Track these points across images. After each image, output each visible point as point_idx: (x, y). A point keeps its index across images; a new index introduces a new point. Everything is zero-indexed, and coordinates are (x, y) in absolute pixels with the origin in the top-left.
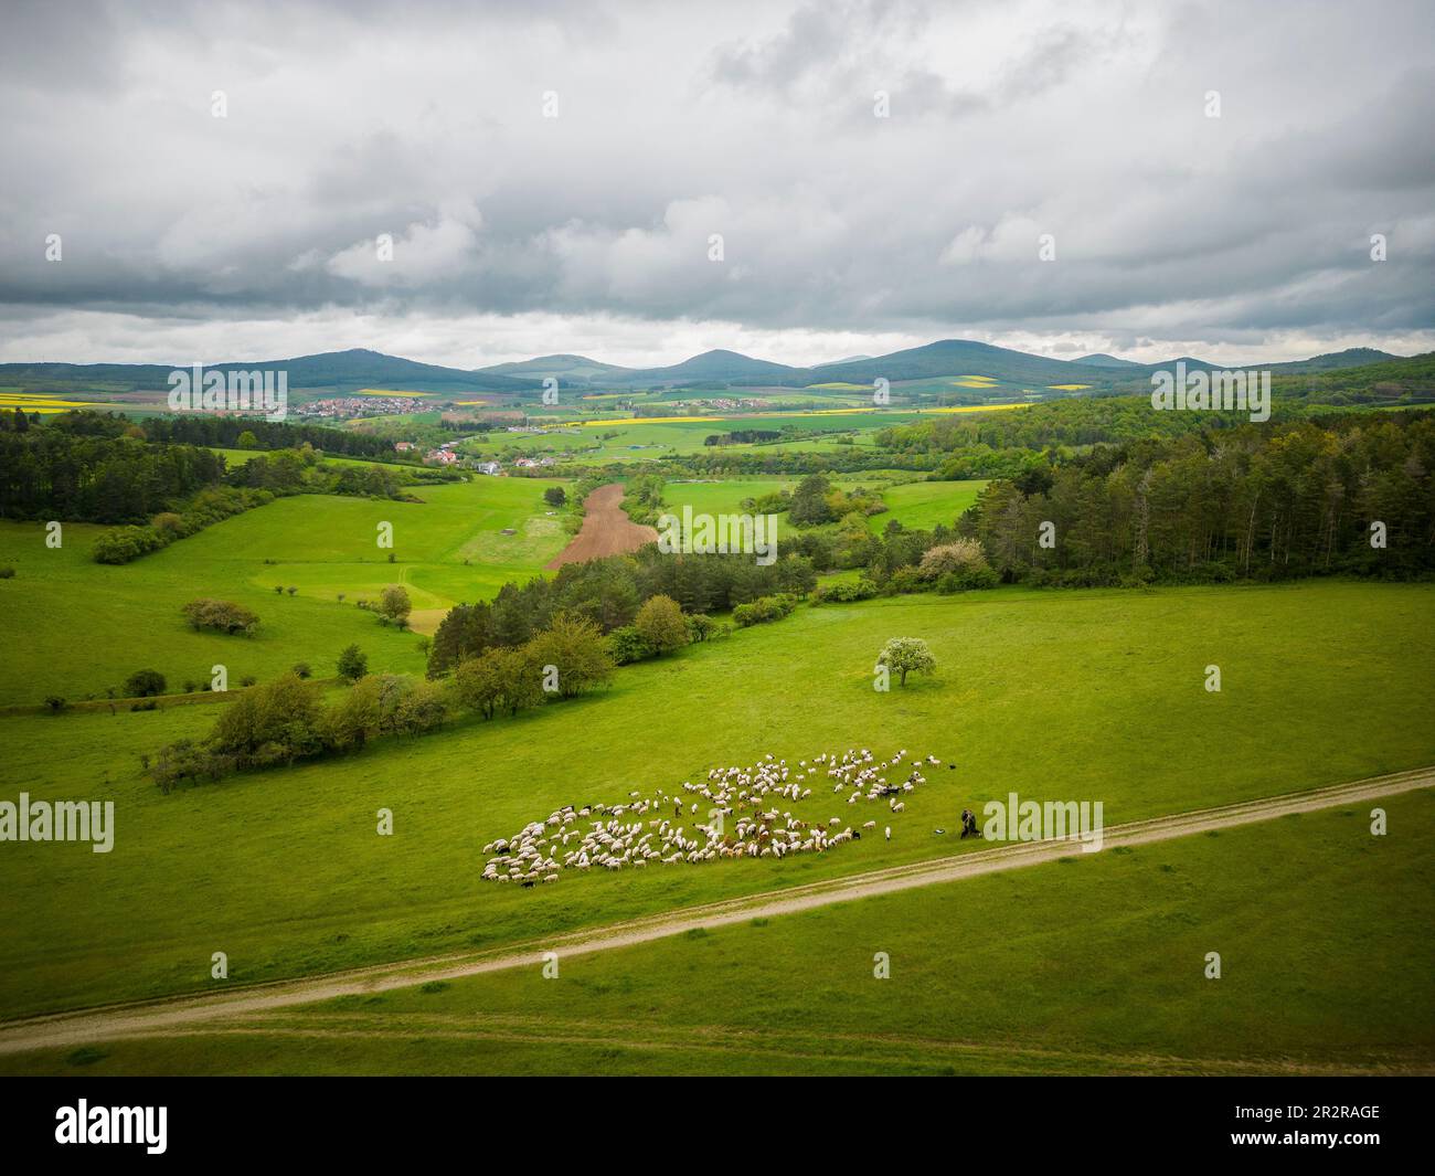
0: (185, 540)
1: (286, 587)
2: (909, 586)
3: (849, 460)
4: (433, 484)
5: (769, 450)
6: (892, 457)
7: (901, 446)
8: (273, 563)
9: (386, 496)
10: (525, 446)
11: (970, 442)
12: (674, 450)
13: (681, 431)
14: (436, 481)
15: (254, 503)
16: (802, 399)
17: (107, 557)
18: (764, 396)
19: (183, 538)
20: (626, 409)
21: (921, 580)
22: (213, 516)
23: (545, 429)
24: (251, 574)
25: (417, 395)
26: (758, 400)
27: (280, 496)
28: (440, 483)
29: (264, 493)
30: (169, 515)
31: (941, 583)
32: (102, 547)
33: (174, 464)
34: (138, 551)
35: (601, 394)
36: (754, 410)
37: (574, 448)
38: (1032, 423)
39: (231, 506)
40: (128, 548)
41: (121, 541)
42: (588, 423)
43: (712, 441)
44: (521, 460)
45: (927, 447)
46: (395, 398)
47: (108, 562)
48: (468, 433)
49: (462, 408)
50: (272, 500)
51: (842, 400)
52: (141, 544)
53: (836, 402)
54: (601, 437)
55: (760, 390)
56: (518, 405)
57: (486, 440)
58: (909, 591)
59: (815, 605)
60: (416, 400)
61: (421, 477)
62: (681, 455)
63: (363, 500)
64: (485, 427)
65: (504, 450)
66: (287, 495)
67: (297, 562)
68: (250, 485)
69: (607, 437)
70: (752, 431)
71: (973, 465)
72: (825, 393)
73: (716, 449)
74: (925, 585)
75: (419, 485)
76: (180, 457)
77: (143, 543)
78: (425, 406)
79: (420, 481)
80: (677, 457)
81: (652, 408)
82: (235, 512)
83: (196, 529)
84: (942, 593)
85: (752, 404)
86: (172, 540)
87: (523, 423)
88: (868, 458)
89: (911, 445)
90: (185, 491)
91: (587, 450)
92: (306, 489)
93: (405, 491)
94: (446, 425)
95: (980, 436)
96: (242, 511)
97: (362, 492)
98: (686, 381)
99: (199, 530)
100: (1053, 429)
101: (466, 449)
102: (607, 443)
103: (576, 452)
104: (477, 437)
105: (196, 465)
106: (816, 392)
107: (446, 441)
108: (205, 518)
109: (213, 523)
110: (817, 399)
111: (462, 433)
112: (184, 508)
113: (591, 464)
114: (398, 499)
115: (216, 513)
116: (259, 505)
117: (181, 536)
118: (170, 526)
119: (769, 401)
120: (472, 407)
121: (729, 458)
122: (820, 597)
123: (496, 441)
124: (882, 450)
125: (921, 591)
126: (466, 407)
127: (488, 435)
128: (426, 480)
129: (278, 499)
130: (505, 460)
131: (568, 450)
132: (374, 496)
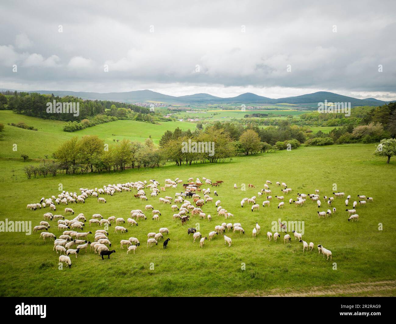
0: (90, 128)
1: (116, 140)
2: (348, 141)
3: (292, 122)
4: (164, 121)
5: (265, 119)
6: (306, 122)
7: (309, 118)
8: (115, 135)
9: (150, 122)
10: (191, 116)
11: (333, 118)
12: (235, 118)
13: (237, 114)
14: (165, 120)
15: (112, 120)
16: (274, 107)
17: (67, 129)
18: (262, 106)
19: (90, 127)
20: (220, 108)
21: (353, 139)
22: (99, 122)
23: (196, 112)
24: (108, 137)
25: (161, 103)
26: (260, 107)
27: (120, 119)
28: (166, 121)
29: (115, 118)
30: (86, 120)
31: (364, 139)
32: (66, 126)
33: (90, 107)
34: (76, 129)
35: (213, 104)
36: (259, 109)
37: (205, 117)
38: (355, 113)
39: (105, 120)
40: (73, 127)
41: (71, 125)
42: (209, 111)
43: (247, 116)
44: (189, 119)
45: (318, 119)
46: (156, 103)
47: (67, 131)
48: (175, 112)
49: (174, 106)
50: (117, 120)
51: (286, 108)
52: (77, 127)
53: (284, 108)
54: (213, 114)
55: (261, 104)
56: (189, 106)
57: (180, 114)
58: (348, 143)
59: (307, 146)
60: (161, 104)
61: (161, 119)
62: (237, 119)
63: (143, 122)
64: (180, 111)
65: (185, 116)
66: (122, 119)
67: (122, 136)
68: (111, 116)
69: (215, 114)
70: (259, 114)
71: (338, 122)
72: (281, 106)
73: (248, 118)
74: (355, 140)
75: (160, 121)
76: (92, 105)
77: (78, 127)
78: (164, 105)
79: (161, 120)
80: (236, 119)
81: (228, 108)
82: (106, 122)
83: (94, 125)
84: (365, 142)
85: (258, 108)
86: (87, 127)
87: (190, 110)
88: (298, 122)
89: (313, 118)
90: (92, 115)
91: (208, 118)
92: (127, 118)
93: (156, 122)
94: (169, 109)
95: (336, 116)
96: (108, 122)
97: (143, 120)
98: (238, 101)
99: (95, 125)
100: (362, 115)
101: (174, 116)
102: (214, 116)
103: (205, 118)
104: (177, 113)
105: (96, 108)
106: (279, 105)
107: (168, 113)
108: (97, 122)
109: (99, 124)
110: (279, 107)
111: (173, 112)
112: (91, 119)
113: (210, 121)
114: (154, 123)
115: (100, 121)
116: (113, 121)
117: (89, 126)
118: (86, 123)
119: (263, 107)
120: (176, 106)
121: (252, 120)
122: (309, 143)
123: (183, 114)
124: (303, 119)
125: (353, 143)
126: (175, 106)
127: (180, 113)
128: (162, 120)
129: (119, 120)
130: (185, 119)
131: (203, 117)
132: (146, 122)
